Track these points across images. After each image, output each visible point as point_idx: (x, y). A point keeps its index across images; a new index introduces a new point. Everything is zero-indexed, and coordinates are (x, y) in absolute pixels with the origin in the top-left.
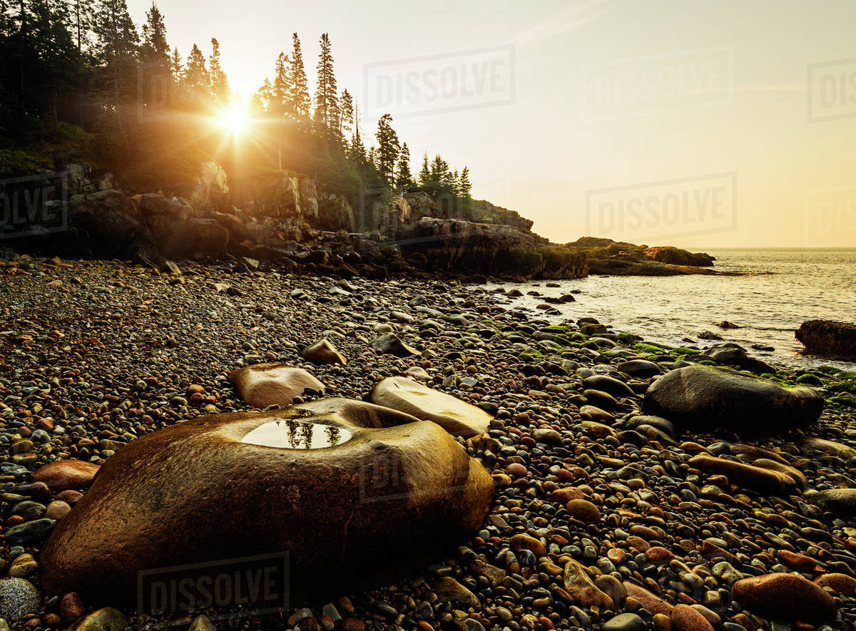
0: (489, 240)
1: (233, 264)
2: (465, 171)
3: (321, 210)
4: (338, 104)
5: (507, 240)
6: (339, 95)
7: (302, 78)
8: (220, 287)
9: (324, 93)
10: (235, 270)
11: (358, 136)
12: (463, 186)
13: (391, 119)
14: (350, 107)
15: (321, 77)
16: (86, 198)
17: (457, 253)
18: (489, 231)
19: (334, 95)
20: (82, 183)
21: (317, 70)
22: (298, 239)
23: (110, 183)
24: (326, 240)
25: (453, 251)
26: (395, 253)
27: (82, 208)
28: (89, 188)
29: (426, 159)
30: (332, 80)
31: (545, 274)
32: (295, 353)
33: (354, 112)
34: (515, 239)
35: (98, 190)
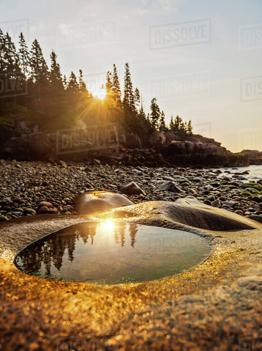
0: (202, 150)
1: (89, 162)
2: (190, 122)
3: (127, 140)
4: (133, 94)
5: (211, 150)
6: (134, 90)
7: (117, 84)
8: (81, 168)
9: (127, 89)
10: (90, 164)
11: (142, 109)
12: (189, 128)
13: (156, 100)
14: (139, 95)
15: (125, 82)
16: (27, 136)
17: (188, 156)
18: (203, 146)
19: (131, 90)
20: (26, 130)
21: (124, 79)
22: (117, 152)
23: (37, 130)
24: (129, 152)
25: (186, 155)
26: (160, 157)
27: (26, 140)
28: (29, 132)
29: (172, 118)
30: (130, 84)
31: (229, 165)
32: (116, 189)
33: (140, 98)
34: (215, 149)
35: (32, 132)
